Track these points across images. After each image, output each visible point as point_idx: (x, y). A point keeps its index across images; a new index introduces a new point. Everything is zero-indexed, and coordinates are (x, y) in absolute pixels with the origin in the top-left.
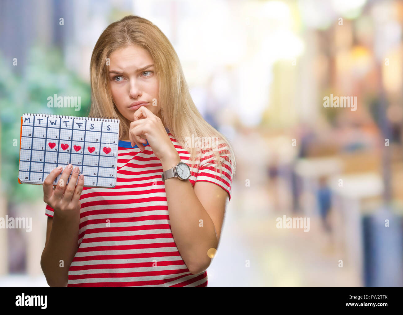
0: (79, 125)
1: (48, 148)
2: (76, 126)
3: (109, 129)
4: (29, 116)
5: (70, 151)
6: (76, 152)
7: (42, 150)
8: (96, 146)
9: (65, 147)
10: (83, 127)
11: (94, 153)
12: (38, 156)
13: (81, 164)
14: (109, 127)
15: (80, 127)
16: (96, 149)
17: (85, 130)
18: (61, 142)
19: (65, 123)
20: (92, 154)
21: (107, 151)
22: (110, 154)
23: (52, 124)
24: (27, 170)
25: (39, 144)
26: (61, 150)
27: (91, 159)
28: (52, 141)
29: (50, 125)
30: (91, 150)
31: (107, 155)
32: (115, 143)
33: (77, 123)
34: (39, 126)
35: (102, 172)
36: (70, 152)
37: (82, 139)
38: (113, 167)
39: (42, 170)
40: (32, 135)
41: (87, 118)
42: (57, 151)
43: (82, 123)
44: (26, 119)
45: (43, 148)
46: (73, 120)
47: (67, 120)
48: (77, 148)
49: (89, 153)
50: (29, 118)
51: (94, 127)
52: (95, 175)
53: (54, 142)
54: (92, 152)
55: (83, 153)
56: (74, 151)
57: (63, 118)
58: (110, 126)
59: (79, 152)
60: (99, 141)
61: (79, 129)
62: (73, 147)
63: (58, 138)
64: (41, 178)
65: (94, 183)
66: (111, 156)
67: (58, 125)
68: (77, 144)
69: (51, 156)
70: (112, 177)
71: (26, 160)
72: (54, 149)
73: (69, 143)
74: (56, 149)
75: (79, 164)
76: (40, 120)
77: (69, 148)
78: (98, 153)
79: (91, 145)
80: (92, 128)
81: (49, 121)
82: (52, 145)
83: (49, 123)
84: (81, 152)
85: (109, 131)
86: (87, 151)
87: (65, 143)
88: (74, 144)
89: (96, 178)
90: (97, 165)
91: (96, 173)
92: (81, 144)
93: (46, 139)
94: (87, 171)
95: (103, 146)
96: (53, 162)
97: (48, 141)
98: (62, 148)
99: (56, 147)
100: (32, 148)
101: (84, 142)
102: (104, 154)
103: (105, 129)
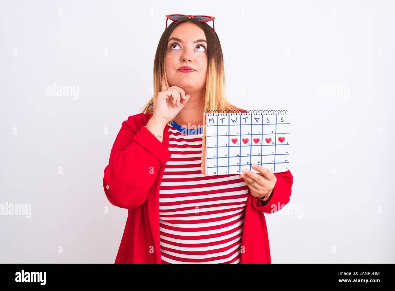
0: (257, 120)
1: (232, 144)
3: (282, 121)
4: (212, 117)
6: (255, 145)
7: (226, 146)
8: (273, 137)
9: (245, 141)
10: (260, 122)
11: (271, 143)
12: (223, 152)
14: (282, 119)
15: (257, 122)
16: (272, 139)
17: (262, 124)
18: (242, 137)
19: (244, 119)
20: (269, 144)
21: (281, 140)
22: (284, 143)
23: (233, 122)
24: (215, 166)
25: (223, 141)
26: (243, 144)
27: (268, 149)
28: (234, 138)
29: (231, 123)
30: (268, 141)
31: (282, 144)
33: (255, 119)
34: (222, 124)
35: (278, 159)
36: (250, 145)
37: (260, 132)
38: (287, 153)
39: (228, 164)
40: (216, 133)
41: (263, 114)
42: (239, 145)
43: (259, 118)
44: (210, 119)
45: (226, 144)
46: (252, 116)
47: (245, 116)
48: (257, 141)
49: (266, 144)
50: (213, 119)
52: (272, 163)
53: (236, 138)
56: (253, 143)
57: (242, 115)
59: (258, 144)
60: (274, 132)
61: (257, 123)
62: (252, 140)
63: (239, 134)
64: (228, 170)
65: (272, 169)
67: (238, 123)
69: (235, 151)
70: (287, 162)
71: (213, 157)
72: (236, 144)
73: (249, 137)
74: (238, 144)
75: (259, 155)
76: (222, 119)
77: (249, 142)
78: (274, 143)
79: (268, 137)
80: (268, 121)
81: (230, 120)
82: (235, 141)
83: (231, 121)
84: (260, 144)
85: (282, 123)
86: (265, 143)
87: (245, 137)
88: (254, 137)
90: (274, 154)
91: (274, 160)
92: (259, 137)
93: (229, 135)
94: (265, 160)
95: (278, 136)
96: (237, 156)
97: (231, 138)
98: (243, 142)
99: (238, 142)
100: (217, 145)
101: (262, 134)
102: (279, 143)
103: (279, 121)
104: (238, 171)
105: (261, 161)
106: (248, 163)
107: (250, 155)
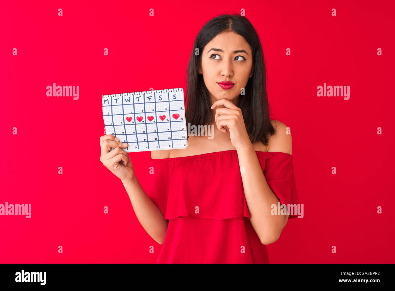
0: (149, 99)
1: (127, 122)
3: (175, 98)
4: (108, 98)
5: (145, 121)
6: (150, 122)
7: (121, 124)
8: (166, 114)
9: (140, 119)
10: (153, 100)
11: (165, 120)
12: (120, 129)
13: (156, 131)
16: (166, 116)
17: (155, 102)
18: (136, 115)
19: (137, 98)
20: (164, 121)
21: (176, 116)
22: (179, 119)
23: (127, 101)
25: (118, 120)
26: (137, 122)
27: (163, 126)
28: (129, 116)
29: (125, 102)
30: (163, 118)
31: (176, 120)
32: (181, 109)
33: (147, 97)
34: (116, 104)
35: (175, 135)
36: (145, 123)
37: (153, 110)
38: (183, 130)
39: (126, 141)
40: (111, 113)
41: (155, 92)
42: (134, 123)
43: (152, 97)
44: (105, 100)
45: (122, 123)
46: (144, 95)
47: (139, 96)
49: (161, 121)
50: (107, 100)
51: (162, 98)
52: (169, 139)
53: (131, 116)
54: (164, 119)
55: (156, 122)
56: (148, 121)
57: (135, 94)
58: (175, 95)
59: (153, 121)
60: (168, 109)
61: (150, 102)
62: (147, 118)
63: (133, 112)
65: (170, 146)
66: (180, 120)
67: (132, 102)
68: (150, 115)
69: (130, 129)
70: (184, 138)
72: (131, 123)
73: (143, 115)
74: (133, 122)
76: (116, 99)
77: (144, 120)
78: (169, 120)
79: (162, 114)
80: (161, 99)
81: (124, 100)
82: (129, 119)
84: (155, 121)
85: (175, 100)
86: (159, 120)
87: (139, 116)
88: (148, 115)
89: (171, 141)
90: (170, 130)
91: (170, 137)
92: (153, 115)
93: (123, 114)
94: (162, 136)
95: (172, 113)
96: (133, 133)
97: (126, 116)
98: (138, 120)
99: (133, 120)
100: (113, 124)
101: (156, 112)
102: (174, 120)
103: (171, 98)
104: (136, 148)
105: (157, 138)
106: (145, 140)
107: (146, 132)
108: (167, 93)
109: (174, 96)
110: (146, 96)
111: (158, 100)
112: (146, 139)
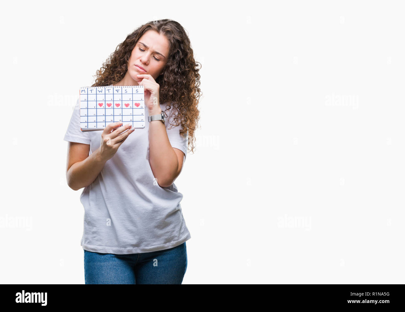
0: (117, 91)
1: (98, 107)
2: (115, 92)
4: (84, 89)
6: (117, 108)
7: (94, 108)
8: (130, 103)
9: (109, 105)
10: (120, 92)
11: (129, 107)
12: (92, 112)
13: (121, 115)
17: (122, 94)
18: (107, 102)
20: (128, 108)
21: (137, 105)
22: (139, 107)
23: (100, 92)
24: (86, 121)
25: (92, 105)
26: (107, 107)
27: (127, 111)
28: (101, 102)
29: (98, 93)
30: (127, 105)
34: (91, 93)
35: (136, 118)
36: (113, 108)
37: (120, 99)
38: (142, 115)
39: (96, 121)
40: (87, 99)
41: (122, 87)
42: (105, 108)
43: (119, 90)
44: (82, 90)
46: (113, 88)
47: (109, 89)
48: (118, 105)
49: (126, 107)
51: (127, 91)
52: (131, 121)
53: (102, 103)
55: (121, 108)
56: (115, 107)
59: (119, 107)
60: (131, 100)
61: (118, 93)
62: (115, 105)
63: (104, 100)
64: (96, 126)
67: (103, 92)
69: (101, 112)
71: (85, 115)
72: (102, 107)
73: (112, 102)
76: (91, 90)
77: (112, 106)
78: (132, 107)
79: (127, 103)
81: (97, 90)
82: (101, 105)
83: (97, 91)
85: (137, 93)
86: (124, 107)
87: (109, 103)
88: (115, 102)
89: (132, 122)
90: (132, 115)
91: (132, 119)
92: (120, 103)
93: (96, 101)
94: (125, 118)
95: (134, 102)
96: (103, 115)
97: (98, 103)
98: (108, 106)
99: (104, 105)
100: (88, 107)
101: (122, 101)
102: (136, 107)
103: (134, 92)
104: (104, 126)
105: (122, 119)
106: (111, 120)
107: (113, 115)
108: (132, 88)
109: (136, 90)
110: (115, 89)
111: (124, 92)
112: (113, 120)
